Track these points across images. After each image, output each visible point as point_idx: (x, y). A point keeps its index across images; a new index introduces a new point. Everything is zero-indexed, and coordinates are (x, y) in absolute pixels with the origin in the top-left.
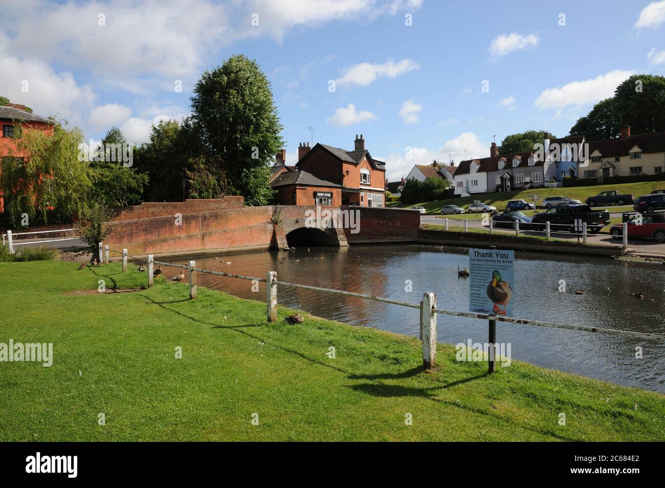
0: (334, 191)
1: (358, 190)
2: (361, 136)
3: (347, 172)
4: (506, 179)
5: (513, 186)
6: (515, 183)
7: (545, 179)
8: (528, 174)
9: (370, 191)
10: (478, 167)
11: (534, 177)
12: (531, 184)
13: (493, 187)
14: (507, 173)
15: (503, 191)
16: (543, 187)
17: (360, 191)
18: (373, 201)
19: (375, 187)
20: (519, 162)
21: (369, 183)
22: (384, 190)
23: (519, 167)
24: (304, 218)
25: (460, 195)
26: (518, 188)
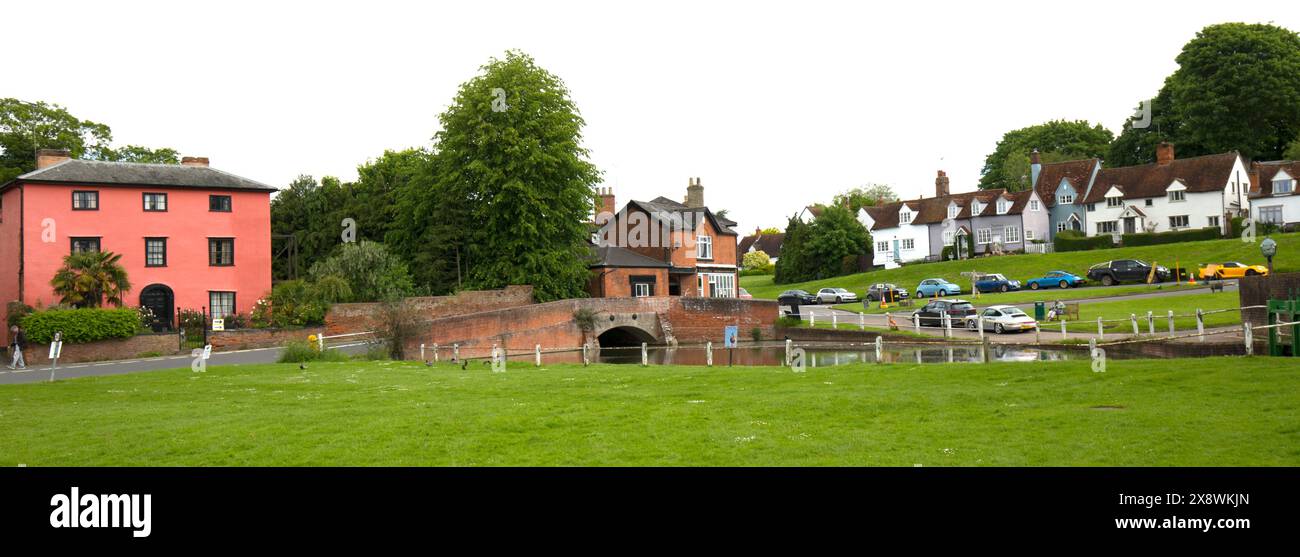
0: (658, 273)
1: (693, 269)
2: (698, 180)
4: (960, 237)
5: (973, 250)
6: (975, 245)
7: (1026, 238)
8: (998, 228)
9: (713, 270)
10: (914, 215)
11: (1008, 234)
12: (1002, 246)
13: (939, 252)
14: (962, 227)
15: (955, 258)
16: (1023, 252)
17: (696, 270)
18: (718, 285)
19: (721, 263)
20: (982, 207)
21: (710, 258)
22: (737, 266)
23: (982, 215)
24: (621, 315)
25: (883, 266)
26: (980, 254)
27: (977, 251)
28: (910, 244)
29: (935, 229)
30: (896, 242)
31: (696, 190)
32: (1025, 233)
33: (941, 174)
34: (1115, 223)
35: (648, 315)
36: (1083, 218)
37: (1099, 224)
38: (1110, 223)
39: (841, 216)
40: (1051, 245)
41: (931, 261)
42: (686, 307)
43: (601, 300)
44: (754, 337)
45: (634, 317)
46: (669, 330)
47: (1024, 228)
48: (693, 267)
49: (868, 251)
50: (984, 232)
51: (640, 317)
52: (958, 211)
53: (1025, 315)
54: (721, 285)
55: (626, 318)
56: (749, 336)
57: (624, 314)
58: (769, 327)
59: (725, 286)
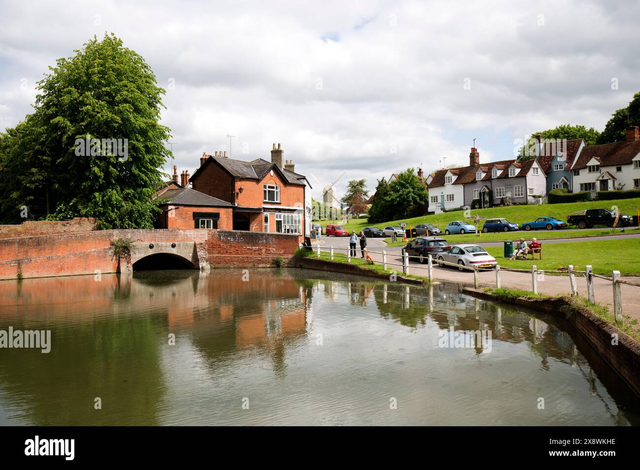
0: (222, 212)
1: (260, 209)
2: (279, 145)
3: (241, 190)
4: (484, 193)
5: (493, 202)
6: (494, 199)
7: (528, 194)
8: (509, 187)
9: (280, 210)
10: (454, 178)
11: (516, 191)
12: (512, 199)
13: (469, 203)
14: (485, 186)
15: (480, 207)
16: (526, 204)
17: (263, 210)
18: (284, 222)
19: (289, 206)
20: (499, 173)
21: (278, 201)
22: (304, 208)
23: (499, 178)
24: (160, 243)
25: (433, 213)
26: (497, 205)
27: (496, 202)
28: (451, 198)
29: (469, 188)
30: (443, 196)
31: (277, 153)
32: (528, 190)
33: (474, 150)
34: (594, 184)
35: (187, 245)
36: (570, 180)
37: (582, 185)
38: (590, 184)
39: (410, 178)
40: (546, 198)
41: (465, 209)
42: (222, 238)
43: (141, 230)
44: (277, 264)
45: (173, 246)
46: (203, 257)
47: (528, 187)
48: (261, 207)
49: (427, 203)
50: (500, 190)
51: (179, 245)
52: (483, 175)
53: (486, 254)
54: (288, 222)
55: (166, 246)
56: (273, 263)
57: (164, 243)
58: (290, 256)
59: (292, 223)
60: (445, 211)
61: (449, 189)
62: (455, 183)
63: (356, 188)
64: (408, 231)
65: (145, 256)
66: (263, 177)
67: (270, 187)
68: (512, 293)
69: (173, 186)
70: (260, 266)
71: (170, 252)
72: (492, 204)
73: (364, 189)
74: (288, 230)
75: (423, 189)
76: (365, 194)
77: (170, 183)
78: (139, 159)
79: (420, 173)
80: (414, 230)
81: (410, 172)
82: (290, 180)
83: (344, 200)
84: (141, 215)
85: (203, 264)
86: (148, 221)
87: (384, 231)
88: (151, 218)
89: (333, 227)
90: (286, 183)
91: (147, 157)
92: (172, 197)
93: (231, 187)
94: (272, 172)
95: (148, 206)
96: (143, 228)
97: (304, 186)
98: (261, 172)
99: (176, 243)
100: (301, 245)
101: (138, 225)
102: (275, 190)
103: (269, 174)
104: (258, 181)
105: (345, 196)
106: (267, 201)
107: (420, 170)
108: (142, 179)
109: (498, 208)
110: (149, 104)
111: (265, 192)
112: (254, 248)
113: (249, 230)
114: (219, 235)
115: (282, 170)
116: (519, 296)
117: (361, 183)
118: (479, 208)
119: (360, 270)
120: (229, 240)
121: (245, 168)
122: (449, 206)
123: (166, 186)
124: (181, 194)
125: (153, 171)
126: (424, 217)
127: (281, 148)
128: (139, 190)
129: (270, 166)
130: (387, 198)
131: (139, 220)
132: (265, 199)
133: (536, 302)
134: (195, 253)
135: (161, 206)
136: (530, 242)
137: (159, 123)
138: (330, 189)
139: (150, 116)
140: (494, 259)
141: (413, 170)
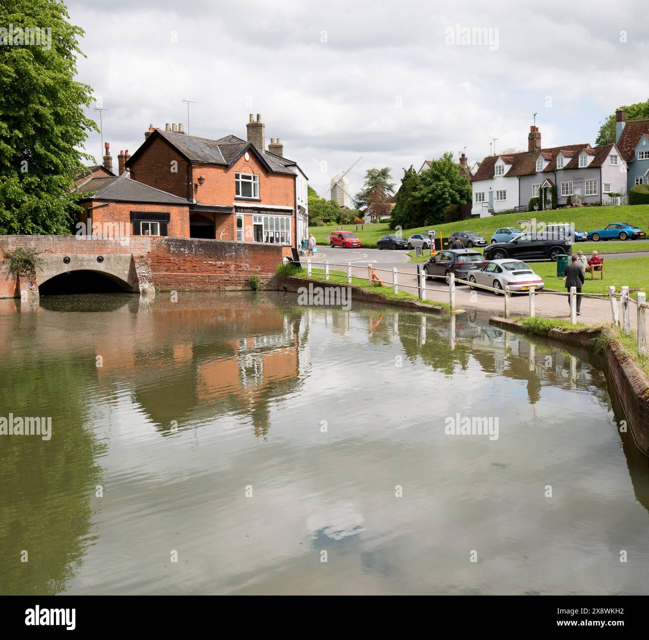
0: (174, 211)
1: (230, 209)
2: (258, 116)
3: (201, 180)
4: (545, 189)
5: (557, 202)
6: (559, 197)
7: (603, 191)
8: (578, 181)
9: (259, 210)
10: (507, 168)
11: (587, 187)
12: (582, 198)
13: (526, 203)
14: (548, 180)
15: (540, 209)
16: (600, 204)
17: (234, 210)
18: (266, 227)
19: (272, 204)
20: (566, 161)
21: (257, 198)
22: (295, 208)
23: (566, 169)
24: (79, 256)
25: (479, 215)
26: (563, 206)
27: (561, 202)
28: (502, 195)
29: (526, 182)
30: (491, 193)
31: (255, 128)
32: (603, 186)
33: (534, 129)
35: (120, 258)
39: (447, 168)
40: (626, 197)
41: (520, 211)
42: (171, 249)
43: (50, 237)
44: (252, 286)
45: (100, 260)
46: (145, 276)
47: (603, 182)
48: (231, 206)
49: (470, 201)
50: (567, 185)
51: (109, 259)
52: (545, 164)
53: (530, 272)
54: (272, 227)
55: (89, 260)
56: (246, 285)
57: (86, 256)
58: (270, 275)
59: (277, 228)
60: (494, 214)
61: (500, 183)
62: (508, 175)
63: (377, 179)
64: (437, 241)
65: (58, 273)
66: (235, 163)
67: (244, 177)
68: (545, 323)
69: (101, 174)
70: (228, 288)
71: (95, 269)
72: (555, 205)
73: (389, 182)
74: (272, 239)
75: (463, 183)
76: (390, 188)
77: (96, 169)
78: (46, 131)
79: (463, 159)
80: (445, 240)
81: (448, 158)
82: (274, 168)
83: (360, 197)
84: (52, 215)
85: (144, 286)
86: (63, 225)
87: (410, 240)
88: (67, 219)
89: (340, 235)
90: (267, 170)
91: (58, 130)
92: (99, 188)
93: (186, 177)
94: (247, 156)
95: (62, 202)
96: (55, 233)
97: (294, 176)
98: (231, 155)
99: (104, 256)
100: (285, 260)
101: (47, 229)
102: (252, 181)
103: (243, 158)
104: (226, 167)
105: (361, 191)
106: (240, 196)
107: (463, 155)
108: (51, 162)
109: (563, 210)
110: (58, 49)
111: (237, 183)
112: (218, 263)
113: (214, 237)
114: (169, 245)
115: (263, 153)
116: (553, 327)
117: (384, 173)
118: (538, 210)
119: (363, 294)
120: (182, 252)
121: (208, 148)
122: (499, 207)
123: (88, 174)
124: (112, 184)
125: (67, 151)
126: (465, 222)
127: (262, 121)
128: (47, 178)
129: (243, 147)
130: (417, 194)
131: (48, 222)
132: (238, 193)
133: (571, 334)
134: (133, 269)
135: (81, 202)
136: (590, 257)
137: (75, 79)
138: (341, 180)
139: (59, 68)
140: (541, 279)
141: (451, 156)
